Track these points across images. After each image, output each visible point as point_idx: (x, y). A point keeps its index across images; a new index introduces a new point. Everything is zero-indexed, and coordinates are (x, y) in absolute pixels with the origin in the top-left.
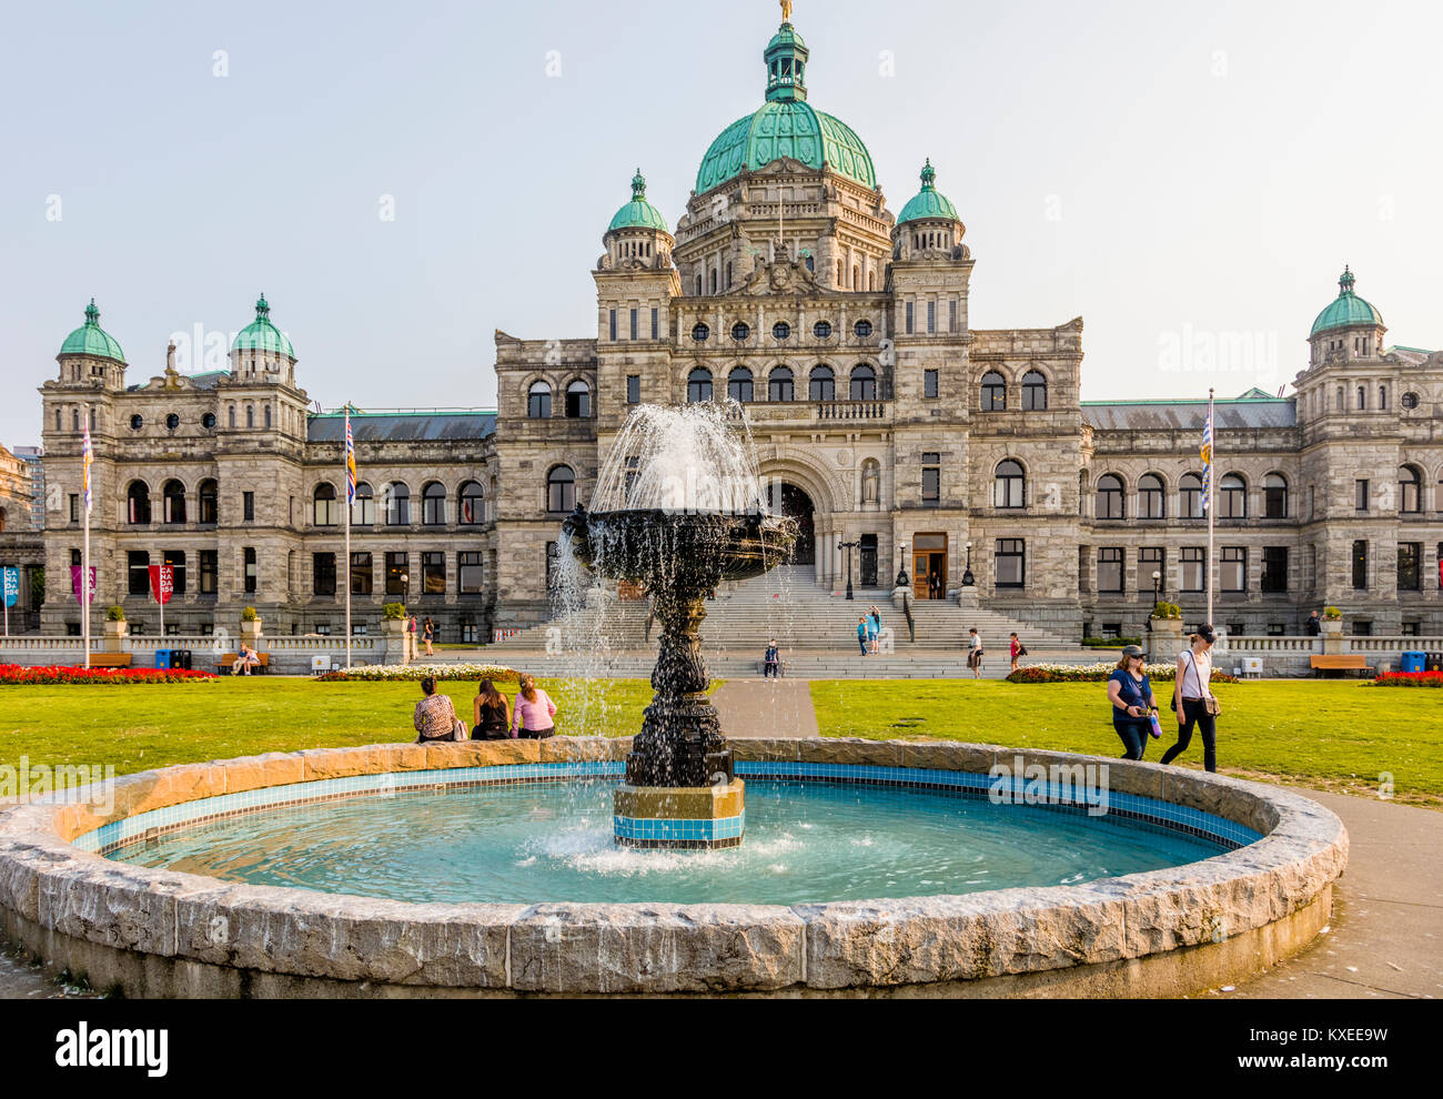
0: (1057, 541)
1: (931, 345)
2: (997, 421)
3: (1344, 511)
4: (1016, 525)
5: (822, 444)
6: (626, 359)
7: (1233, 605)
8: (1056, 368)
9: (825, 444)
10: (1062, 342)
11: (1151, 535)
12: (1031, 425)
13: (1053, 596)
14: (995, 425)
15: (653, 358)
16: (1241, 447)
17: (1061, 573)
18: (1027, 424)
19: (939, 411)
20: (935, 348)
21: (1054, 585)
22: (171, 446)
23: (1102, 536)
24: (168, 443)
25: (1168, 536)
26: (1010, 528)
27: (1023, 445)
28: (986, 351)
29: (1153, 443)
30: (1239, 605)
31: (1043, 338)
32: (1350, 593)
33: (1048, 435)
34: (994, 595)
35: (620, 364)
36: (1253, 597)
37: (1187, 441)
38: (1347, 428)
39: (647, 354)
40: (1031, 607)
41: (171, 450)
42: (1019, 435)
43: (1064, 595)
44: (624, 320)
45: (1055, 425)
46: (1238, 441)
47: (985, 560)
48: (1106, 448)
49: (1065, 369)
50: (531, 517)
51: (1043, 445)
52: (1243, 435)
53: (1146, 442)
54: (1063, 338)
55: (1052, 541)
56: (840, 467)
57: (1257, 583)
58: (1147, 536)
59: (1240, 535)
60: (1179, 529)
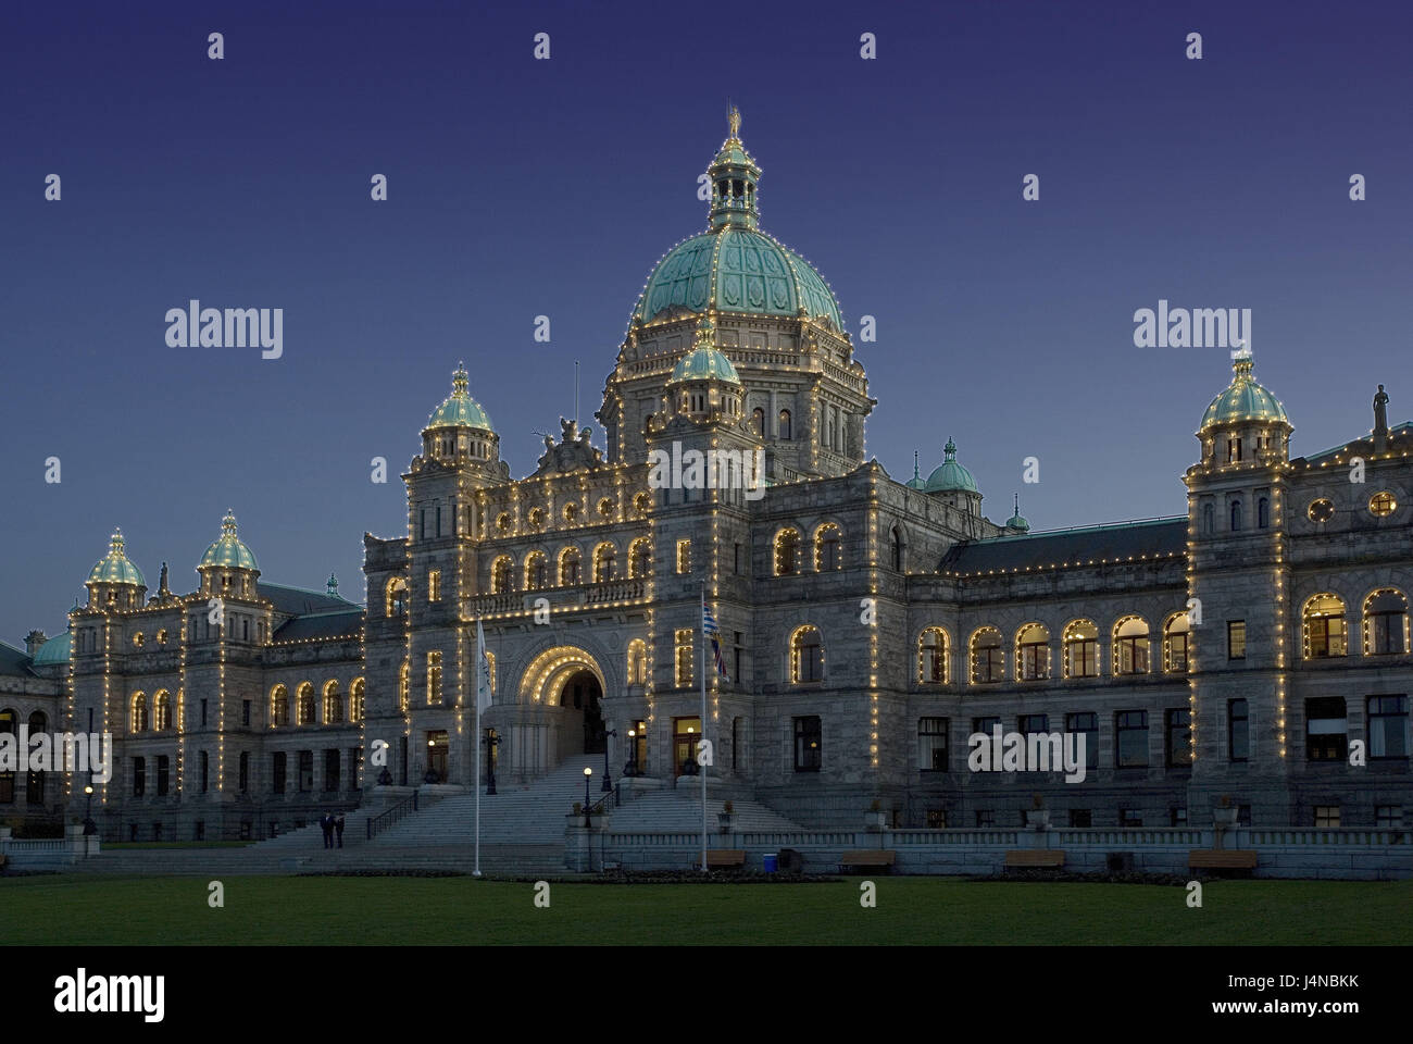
0: (851, 718)
1: (684, 516)
2: (789, 586)
3: (1212, 662)
4: (810, 702)
5: (593, 629)
6: (430, 557)
7: (1126, 785)
8: (847, 521)
9: (598, 628)
10: (853, 491)
11: (1030, 701)
12: (824, 587)
13: (848, 781)
14: (788, 590)
15: (450, 554)
16: (1136, 584)
17: (855, 754)
18: (819, 587)
19: (690, 585)
20: (687, 519)
21: (849, 769)
22: (162, 659)
23: (974, 704)
24: (160, 656)
25: (1049, 700)
26: (805, 706)
27: (817, 610)
28: (780, 508)
29: (1030, 587)
30: (1136, 784)
31: (837, 488)
32: (1222, 768)
33: (838, 597)
34: (788, 781)
35: (424, 563)
36: (1153, 773)
37: (1070, 582)
38: (1213, 557)
39: (446, 551)
40: (824, 794)
41: (162, 663)
42: (811, 600)
43: (858, 780)
44: (430, 518)
45: (847, 585)
46: (1131, 578)
47: (779, 742)
48: (977, 598)
49: (856, 520)
50: (387, 714)
51: (835, 609)
52: (1139, 569)
53: (1021, 587)
54: (854, 485)
55: (845, 718)
56: (610, 651)
57: (1159, 756)
58: (1026, 701)
59: (1136, 696)
60: (1061, 692)
